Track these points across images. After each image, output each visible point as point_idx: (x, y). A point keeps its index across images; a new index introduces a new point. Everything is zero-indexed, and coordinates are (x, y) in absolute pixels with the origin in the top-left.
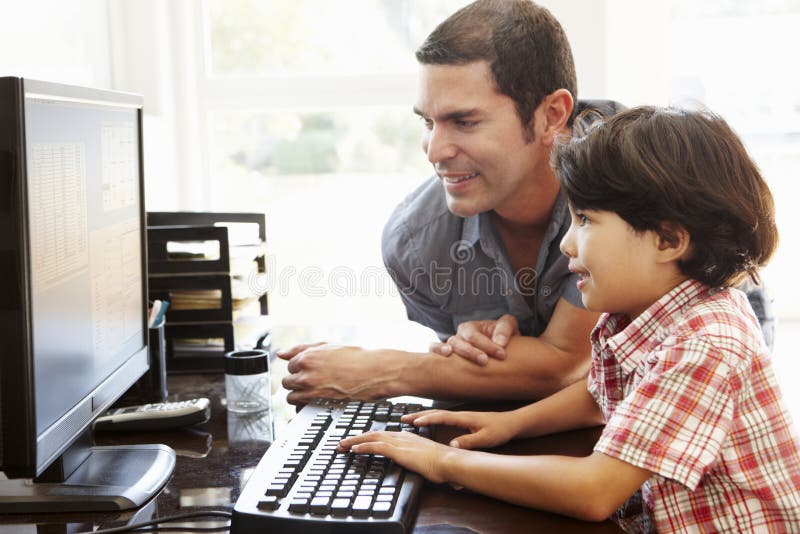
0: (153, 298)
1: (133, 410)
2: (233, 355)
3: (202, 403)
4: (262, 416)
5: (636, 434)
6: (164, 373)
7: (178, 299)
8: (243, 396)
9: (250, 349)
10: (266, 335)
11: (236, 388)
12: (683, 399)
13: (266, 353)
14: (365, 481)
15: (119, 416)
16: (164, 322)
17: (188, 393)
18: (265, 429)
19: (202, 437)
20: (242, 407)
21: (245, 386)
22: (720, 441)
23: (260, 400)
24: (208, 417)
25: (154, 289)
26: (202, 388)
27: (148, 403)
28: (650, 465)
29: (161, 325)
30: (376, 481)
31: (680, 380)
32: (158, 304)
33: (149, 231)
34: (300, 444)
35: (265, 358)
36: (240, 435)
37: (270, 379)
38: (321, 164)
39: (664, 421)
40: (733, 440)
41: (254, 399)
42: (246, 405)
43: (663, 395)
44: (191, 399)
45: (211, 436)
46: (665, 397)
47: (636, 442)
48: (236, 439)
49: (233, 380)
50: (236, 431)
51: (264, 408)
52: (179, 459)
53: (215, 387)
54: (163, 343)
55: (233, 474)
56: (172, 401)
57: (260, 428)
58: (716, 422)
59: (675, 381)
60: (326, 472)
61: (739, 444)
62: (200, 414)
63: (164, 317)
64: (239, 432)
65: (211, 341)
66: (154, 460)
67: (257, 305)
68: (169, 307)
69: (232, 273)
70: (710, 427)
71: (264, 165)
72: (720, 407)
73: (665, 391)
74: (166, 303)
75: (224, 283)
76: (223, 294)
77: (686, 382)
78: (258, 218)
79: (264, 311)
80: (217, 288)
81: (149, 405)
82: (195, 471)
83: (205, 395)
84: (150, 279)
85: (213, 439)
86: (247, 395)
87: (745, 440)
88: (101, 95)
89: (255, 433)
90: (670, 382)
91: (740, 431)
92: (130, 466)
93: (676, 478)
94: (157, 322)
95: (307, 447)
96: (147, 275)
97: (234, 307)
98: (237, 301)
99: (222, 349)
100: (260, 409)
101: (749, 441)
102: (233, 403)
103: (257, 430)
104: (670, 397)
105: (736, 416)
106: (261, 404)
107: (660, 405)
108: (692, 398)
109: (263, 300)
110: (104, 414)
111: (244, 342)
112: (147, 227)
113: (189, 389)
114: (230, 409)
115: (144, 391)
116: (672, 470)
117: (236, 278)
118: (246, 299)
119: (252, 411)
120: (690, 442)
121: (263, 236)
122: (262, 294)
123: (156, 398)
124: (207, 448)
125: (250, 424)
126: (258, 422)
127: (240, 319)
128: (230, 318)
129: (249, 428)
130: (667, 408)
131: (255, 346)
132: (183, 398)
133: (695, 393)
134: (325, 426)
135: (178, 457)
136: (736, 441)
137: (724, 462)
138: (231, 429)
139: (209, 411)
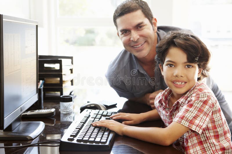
0: (40, 80)
1: (33, 112)
2: (63, 97)
3: (53, 110)
4: (70, 114)
5: (186, 117)
6: (42, 101)
7: (47, 80)
8: (65, 108)
9: (68, 95)
10: (73, 91)
11: (63, 106)
12: (200, 109)
13: (72, 96)
14: (99, 133)
15: (29, 113)
16: (43, 87)
17: (49, 107)
18: (71, 118)
19: (52, 120)
20: (65, 111)
21: (66, 105)
22: (208, 121)
23: (70, 110)
24: (55, 114)
25: (40, 77)
26: (53, 106)
27: (37, 110)
28: (189, 126)
29: (42, 88)
30: (102, 133)
31: (199, 103)
32: (41, 82)
33: (39, 60)
34: (81, 122)
35: (72, 98)
36: (64, 119)
37: (73, 104)
38: (90, 43)
39: (194, 115)
40: (211, 121)
41: (68, 109)
42: (66, 111)
43: (194, 108)
44: (50, 109)
45: (55, 120)
46: (195, 108)
47: (186, 119)
48: (63, 121)
49: (62, 104)
50: (63, 118)
51: (71, 112)
52: (46, 126)
53: (57, 106)
54: (42, 93)
55: (61, 130)
56: (44, 109)
57: (70, 118)
58: (207, 116)
59: (198, 104)
60: (88, 130)
61: (212, 122)
62: (52, 113)
63: (43, 85)
64: (64, 118)
65: (56, 93)
66: (39, 126)
67: (70, 83)
68: (44, 82)
69: (63, 73)
70: (206, 117)
71: (74, 43)
72: (209, 112)
73: (195, 106)
74: (43, 81)
75: (61, 76)
76: (60, 79)
77: (201, 104)
78: (71, 58)
79: (72, 84)
80: (58, 77)
81: (38, 110)
82: (50, 129)
83: (54, 108)
84: (39, 74)
85: (56, 120)
86: (66, 108)
87: (214, 121)
88: (26, 21)
89: (68, 119)
90: (197, 104)
91: (213, 119)
92: (31, 127)
93: (196, 131)
94: (41, 87)
95: (83, 123)
96: (38, 73)
97: (63, 83)
98: (64, 81)
99: (60, 95)
100: (70, 112)
101: (215, 122)
102: (62, 110)
103: (69, 118)
104: (196, 108)
105: (212, 114)
106: (70, 111)
107: (194, 110)
108: (202, 109)
109: (72, 81)
110: (24, 112)
111: (66, 93)
112: (38, 59)
113: (50, 106)
114: (61, 112)
115: (36, 106)
116: (195, 128)
117: (64, 75)
118: (67, 81)
119: (68, 113)
120: (200, 121)
121: (72, 63)
122: (71, 79)
123: (40, 108)
124: (54, 123)
125: (67, 116)
126: (69, 116)
127: (65, 86)
128: (62, 86)
129: (66, 117)
130: (195, 111)
131: (69, 94)
132: (48, 109)
133: (203, 107)
134: (88, 118)
135: (45, 125)
136: (211, 122)
137: (208, 127)
138: (61, 118)
139: (55, 112)
